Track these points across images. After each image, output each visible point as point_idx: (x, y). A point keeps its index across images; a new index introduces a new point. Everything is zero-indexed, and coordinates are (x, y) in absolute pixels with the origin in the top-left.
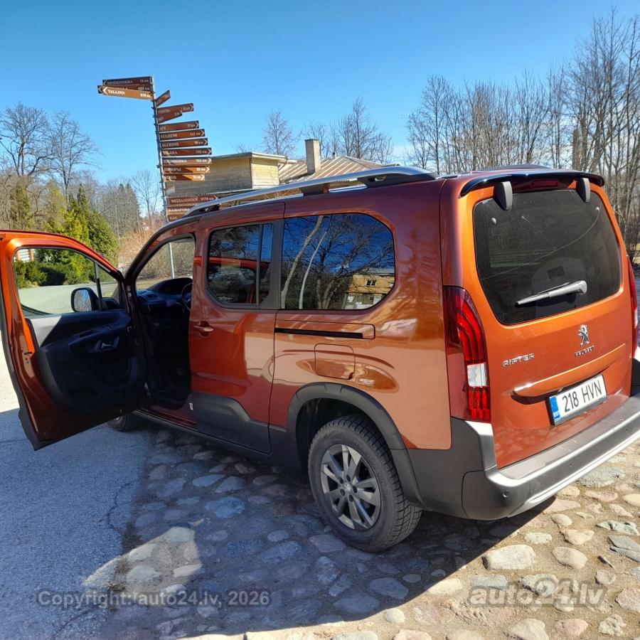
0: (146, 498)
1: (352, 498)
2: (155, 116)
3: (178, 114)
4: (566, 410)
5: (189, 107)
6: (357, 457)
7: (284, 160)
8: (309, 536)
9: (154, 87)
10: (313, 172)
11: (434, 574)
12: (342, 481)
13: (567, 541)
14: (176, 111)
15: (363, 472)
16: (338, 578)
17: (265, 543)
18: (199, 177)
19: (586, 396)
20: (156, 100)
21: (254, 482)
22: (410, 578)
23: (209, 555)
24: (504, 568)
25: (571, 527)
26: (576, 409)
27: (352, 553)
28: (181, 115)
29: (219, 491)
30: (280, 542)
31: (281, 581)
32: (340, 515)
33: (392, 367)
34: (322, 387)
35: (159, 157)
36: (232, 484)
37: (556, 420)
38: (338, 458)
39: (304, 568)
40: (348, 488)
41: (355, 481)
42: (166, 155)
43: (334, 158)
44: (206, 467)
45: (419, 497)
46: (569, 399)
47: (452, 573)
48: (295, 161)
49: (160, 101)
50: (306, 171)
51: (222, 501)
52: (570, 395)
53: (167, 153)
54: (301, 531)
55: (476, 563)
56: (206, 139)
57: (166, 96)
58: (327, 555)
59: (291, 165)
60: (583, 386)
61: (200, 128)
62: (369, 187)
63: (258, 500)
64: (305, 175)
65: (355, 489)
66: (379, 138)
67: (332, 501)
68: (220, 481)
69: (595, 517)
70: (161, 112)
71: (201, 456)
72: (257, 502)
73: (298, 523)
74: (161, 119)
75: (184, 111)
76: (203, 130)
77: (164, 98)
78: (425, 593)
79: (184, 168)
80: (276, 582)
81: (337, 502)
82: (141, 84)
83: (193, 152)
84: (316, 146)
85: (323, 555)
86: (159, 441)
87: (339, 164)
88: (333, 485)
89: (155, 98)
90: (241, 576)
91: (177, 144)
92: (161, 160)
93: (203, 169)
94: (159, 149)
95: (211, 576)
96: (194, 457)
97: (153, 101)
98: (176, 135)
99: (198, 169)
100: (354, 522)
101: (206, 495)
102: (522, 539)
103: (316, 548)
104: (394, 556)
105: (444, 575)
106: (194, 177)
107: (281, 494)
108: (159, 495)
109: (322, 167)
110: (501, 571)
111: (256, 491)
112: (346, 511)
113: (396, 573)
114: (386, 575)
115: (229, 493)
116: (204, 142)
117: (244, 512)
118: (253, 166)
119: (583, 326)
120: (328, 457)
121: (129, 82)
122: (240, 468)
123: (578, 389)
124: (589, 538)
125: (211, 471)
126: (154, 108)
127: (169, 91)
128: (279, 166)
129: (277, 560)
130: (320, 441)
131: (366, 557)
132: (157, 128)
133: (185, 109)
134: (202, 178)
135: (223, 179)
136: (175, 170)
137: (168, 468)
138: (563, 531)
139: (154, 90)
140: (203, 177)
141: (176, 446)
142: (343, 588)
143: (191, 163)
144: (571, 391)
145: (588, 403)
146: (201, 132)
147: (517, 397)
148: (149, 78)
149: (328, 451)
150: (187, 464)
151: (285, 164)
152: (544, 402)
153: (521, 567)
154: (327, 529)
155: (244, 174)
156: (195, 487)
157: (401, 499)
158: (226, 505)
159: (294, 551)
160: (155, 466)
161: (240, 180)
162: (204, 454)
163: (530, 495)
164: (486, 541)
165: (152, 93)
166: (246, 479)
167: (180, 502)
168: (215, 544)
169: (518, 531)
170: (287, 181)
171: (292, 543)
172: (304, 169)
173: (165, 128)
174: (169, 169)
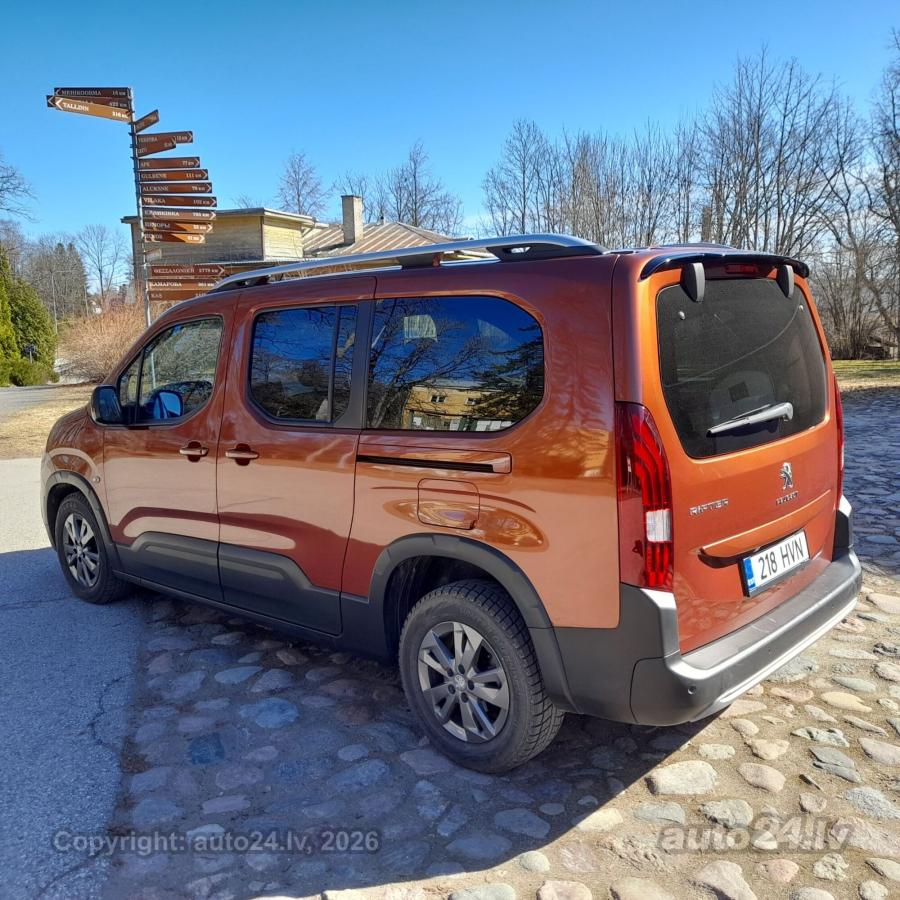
0: (146, 700)
1: (465, 698)
2: (134, 146)
3: (170, 145)
4: (763, 577)
5: (186, 137)
6: (475, 639)
7: (311, 223)
8: (398, 753)
9: (133, 103)
10: (352, 241)
11: (582, 802)
12: (451, 673)
13: (756, 755)
14: (168, 140)
15: (483, 661)
16: (448, 810)
17: (335, 765)
18: (196, 238)
19: (786, 559)
20: (136, 123)
21: (307, 676)
22: (551, 809)
23: (255, 781)
24: (677, 792)
25: (759, 736)
26: (774, 575)
27: (464, 776)
28: (174, 147)
29: (257, 689)
30: (358, 761)
31: (366, 817)
32: (446, 722)
33: (533, 511)
34: (430, 540)
35: (138, 207)
36: (274, 679)
37: (751, 590)
38: (447, 641)
39: (396, 797)
40: (460, 683)
41: (471, 673)
42: (149, 204)
43: (382, 224)
44: (233, 655)
45: (567, 694)
46: (766, 561)
47: (608, 801)
48: (327, 225)
49: (142, 124)
50: (342, 241)
51: (263, 705)
52: (767, 557)
53: (150, 200)
54: (386, 745)
55: (638, 786)
56: (210, 184)
57: (153, 118)
58: (428, 778)
59: (320, 230)
60: (782, 544)
61: (201, 168)
62: (503, 260)
63: (316, 703)
64: (340, 246)
65: (471, 685)
66: (445, 201)
67: (434, 703)
68: (257, 676)
69: (788, 722)
70: (142, 140)
71: (224, 639)
72: (317, 706)
73: (380, 733)
74: (142, 151)
75: (178, 142)
76: (206, 171)
77: (151, 119)
78: (575, 829)
79: (173, 223)
80: (358, 818)
81: (441, 703)
82: (114, 97)
83: (189, 201)
84: (358, 206)
85: (422, 778)
86: (155, 617)
87: (389, 233)
88: (436, 679)
89: (134, 120)
90: (305, 811)
91: (166, 189)
92: (141, 209)
93: (203, 227)
94: (138, 194)
95: (261, 812)
96: (213, 642)
97: (132, 123)
98: (164, 175)
99: (196, 227)
100: (467, 731)
101: (238, 695)
102: (695, 753)
103: (410, 768)
104: (523, 778)
105: (597, 803)
106: (189, 237)
107: (350, 693)
108: (167, 696)
109: (364, 235)
110: (673, 797)
111: (312, 690)
112: (456, 715)
113: (529, 802)
114: (514, 806)
115: (272, 693)
116: (207, 187)
117: (298, 720)
118: (266, 228)
119: (786, 464)
120: (431, 639)
121: (95, 93)
122: (283, 656)
123: (775, 549)
124: (784, 751)
125: (241, 661)
126: (132, 134)
127: (155, 113)
128: (302, 231)
129: (356, 787)
130: (420, 616)
131: (485, 780)
132: (135, 164)
133: (180, 138)
134: (201, 240)
135: (220, 244)
136: (161, 225)
137: (175, 657)
138: (749, 742)
139: (133, 108)
140: (203, 238)
141: (182, 625)
142: (457, 826)
143: (186, 217)
144: (768, 552)
145: (788, 567)
146: (203, 174)
147: (704, 558)
148: (126, 90)
149: (431, 631)
150: (203, 652)
151: (312, 228)
152: (735, 567)
153: (699, 791)
154: (424, 741)
155: (252, 238)
156: (219, 684)
157: (539, 697)
158: (270, 709)
159: (380, 773)
160: (155, 655)
161: (247, 247)
162: (228, 636)
163: (721, 692)
164: (648, 756)
165: (130, 112)
166: (296, 673)
167: (200, 705)
168: (260, 766)
169: (689, 742)
170: (314, 253)
171: (376, 762)
172: (338, 237)
173: (148, 164)
174: (154, 225)
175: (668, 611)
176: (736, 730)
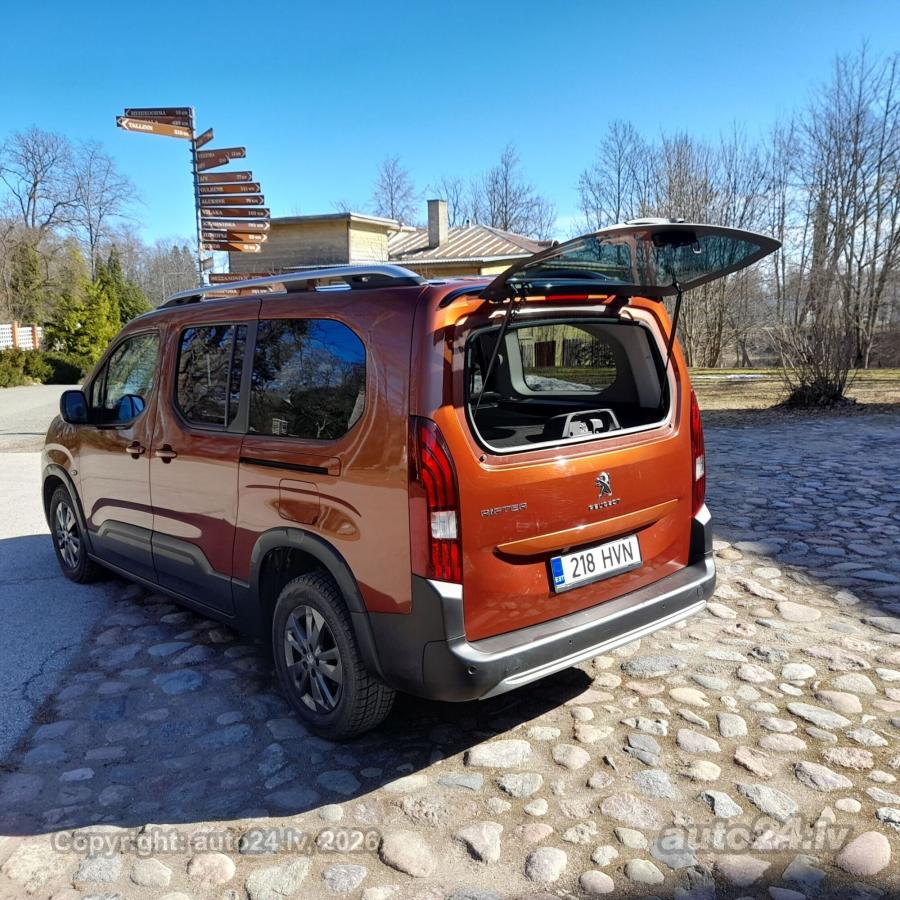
0: (85, 665)
1: (314, 675)
2: (194, 162)
3: (224, 160)
4: (575, 576)
5: (239, 152)
6: (320, 621)
7: (397, 227)
8: (267, 719)
9: (194, 122)
10: (437, 245)
11: (399, 768)
12: (305, 652)
13: (575, 738)
14: (222, 156)
15: (326, 640)
16: (283, 768)
17: (211, 724)
18: (252, 248)
19: (608, 561)
20: (196, 140)
21: (226, 653)
22: (367, 773)
23: (138, 736)
24: (485, 765)
25: (590, 722)
26: (590, 575)
27: (312, 742)
28: (227, 162)
29: (177, 662)
30: (230, 725)
31: (213, 769)
32: (303, 695)
33: (358, 513)
34: (284, 533)
35: (197, 218)
36: (196, 653)
37: (558, 588)
38: (302, 622)
39: (246, 755)
40: (311, 661)
41: (318, 652)
42: (207, 216)
43: (468, 227)
44: (170, 632)
45: (379, 670)
46: (581, 562)
47: (422, 768)
48: (414, 229)
49: (201, 141)
50: (427, 244)
51: (175, 674)
52: (582, 558)
53: (208, 212)
54: (259, 711)
55: (456, 759)
56: (263, 197)
57: (209, 135)
58: (280, 743)
59: (407, 234)
60: (605, 547)
61: (254, 181)
62: (353, 288)
63: (221, 675)
64: (425, 249)
65: (317, 660)
66: (532, 204)
67: (295, 677)
68: (183, 650)
69: (625, 712)
70: (202, 156)
71: (169, 619)
72: (220, 678)
73: (257, 705)
74: (202, 165)
75: (231, 158)
76: (258, 184)
77: (205, 138)
78: (381, 789)
79: (231, 235)
80: (205, 770)
81: (299, 678)
82: (176, 117)
83: (245, 213)
84: (443, 210)
85: (274, 741)
86: (125, 597)
87: (474, 236)
88: (297, 656)
89: (195, 137)
90: (165, 762)
91: (223, 201)
92: (200, 221)
93: (259, 237)
94: (197, 207)
95: (131, 760)
96: (162, 620)
97: (193, 141)
98: (221, 189)
99: (251, 237)
100: (316, 704)
101: (161, 666)
102: (524, 735)
103: (271, 733)
104: (361, 746)
105: (412, 769)
106: (246, 247)
107: (253, 669)
108: (101, 663)
109: (449, 239)
110: (482, 769)
111: (223, 664)
112: (308, 689)
113: (354, 766)
114: (342, 767)
115: (188, 665)
116: (259, 200)
117: (199, 689)
118: (353, 233)
119: (603, 474)
120: (292, 621)
121: (161, 113)
122: (214, 636)
123: (596, 552)
124: (605, 735)
125: (176, 638)
126: (193, 151)
127: (211, 130)
128: (388, 235)
129: (217, 746)
130: (283, 599)
131: (326, 746)
132: (195, 178)
133: (234, 154)
134: (257, 249)
135: (309, 248)
136: (219, 235)
137: (123, 630)
138: (576, 727)
139: (194, 127)
140: (259, 247)
141: (143, 605)
142: (283, 781)
143: (241, 228)
144: (585, 553)
145: (609, 568)
146: (255, 187)
147: (500, 555)
148: (187, 110)
149: (292, 614)
150: (148, 627)
151: (398, 231)
152: (543, 565)
153: (506, 765)
154: (292, 713)
155: (338, 243)
156: (150, 655)
157: (364, 675)
158: (178, 679)
159: (242, 735)
160: (107, 628)
161: (333, 251)
162: (175, 616)
163: (505, 675)
164: (479, 734)
165: (191, 130)
166: (215, 649)
167: (125, 673)
168: (148, 724)
169: (524, 724)
170: (399, 256)
171: (243, 726)
172: (423, 240)
173: (206, 179)
174: (211, 235)
175: (451, 601)
176: (573, 716)
